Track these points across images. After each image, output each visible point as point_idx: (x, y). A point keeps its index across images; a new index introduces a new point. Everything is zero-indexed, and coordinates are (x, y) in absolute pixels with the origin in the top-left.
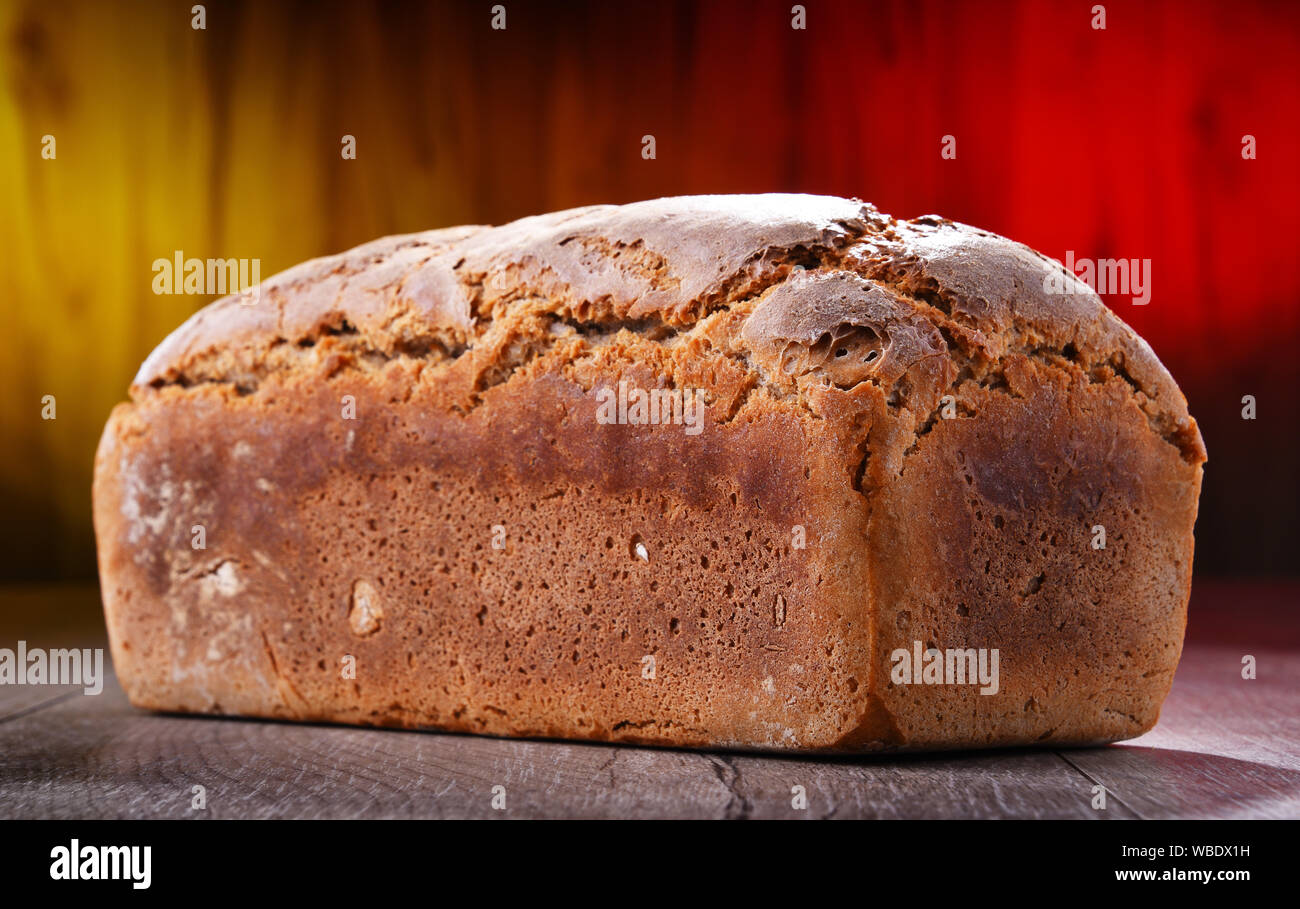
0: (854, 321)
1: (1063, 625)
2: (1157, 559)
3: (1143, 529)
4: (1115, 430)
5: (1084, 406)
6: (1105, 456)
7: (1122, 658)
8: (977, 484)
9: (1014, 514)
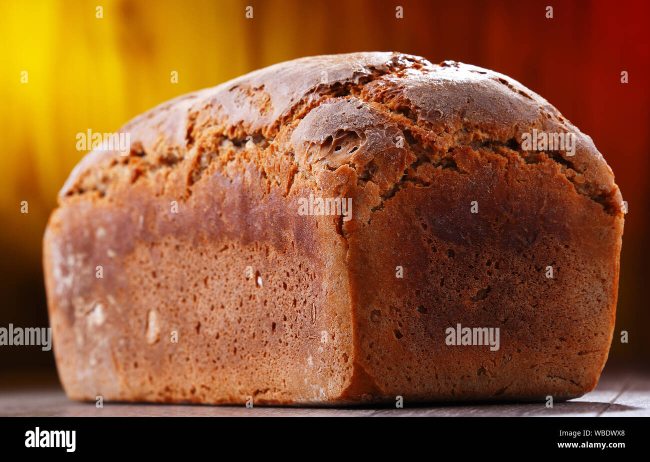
0: (345, 128)
1: (506, 320)
2: (585, 278)
3: (573, 258)
4: (546, 194)
5: (518, 179)
6: (538, 211)
7: (557, 342)
8: (431, 229)
9: (463, 249)
